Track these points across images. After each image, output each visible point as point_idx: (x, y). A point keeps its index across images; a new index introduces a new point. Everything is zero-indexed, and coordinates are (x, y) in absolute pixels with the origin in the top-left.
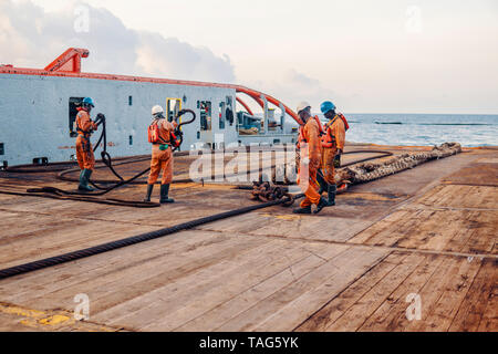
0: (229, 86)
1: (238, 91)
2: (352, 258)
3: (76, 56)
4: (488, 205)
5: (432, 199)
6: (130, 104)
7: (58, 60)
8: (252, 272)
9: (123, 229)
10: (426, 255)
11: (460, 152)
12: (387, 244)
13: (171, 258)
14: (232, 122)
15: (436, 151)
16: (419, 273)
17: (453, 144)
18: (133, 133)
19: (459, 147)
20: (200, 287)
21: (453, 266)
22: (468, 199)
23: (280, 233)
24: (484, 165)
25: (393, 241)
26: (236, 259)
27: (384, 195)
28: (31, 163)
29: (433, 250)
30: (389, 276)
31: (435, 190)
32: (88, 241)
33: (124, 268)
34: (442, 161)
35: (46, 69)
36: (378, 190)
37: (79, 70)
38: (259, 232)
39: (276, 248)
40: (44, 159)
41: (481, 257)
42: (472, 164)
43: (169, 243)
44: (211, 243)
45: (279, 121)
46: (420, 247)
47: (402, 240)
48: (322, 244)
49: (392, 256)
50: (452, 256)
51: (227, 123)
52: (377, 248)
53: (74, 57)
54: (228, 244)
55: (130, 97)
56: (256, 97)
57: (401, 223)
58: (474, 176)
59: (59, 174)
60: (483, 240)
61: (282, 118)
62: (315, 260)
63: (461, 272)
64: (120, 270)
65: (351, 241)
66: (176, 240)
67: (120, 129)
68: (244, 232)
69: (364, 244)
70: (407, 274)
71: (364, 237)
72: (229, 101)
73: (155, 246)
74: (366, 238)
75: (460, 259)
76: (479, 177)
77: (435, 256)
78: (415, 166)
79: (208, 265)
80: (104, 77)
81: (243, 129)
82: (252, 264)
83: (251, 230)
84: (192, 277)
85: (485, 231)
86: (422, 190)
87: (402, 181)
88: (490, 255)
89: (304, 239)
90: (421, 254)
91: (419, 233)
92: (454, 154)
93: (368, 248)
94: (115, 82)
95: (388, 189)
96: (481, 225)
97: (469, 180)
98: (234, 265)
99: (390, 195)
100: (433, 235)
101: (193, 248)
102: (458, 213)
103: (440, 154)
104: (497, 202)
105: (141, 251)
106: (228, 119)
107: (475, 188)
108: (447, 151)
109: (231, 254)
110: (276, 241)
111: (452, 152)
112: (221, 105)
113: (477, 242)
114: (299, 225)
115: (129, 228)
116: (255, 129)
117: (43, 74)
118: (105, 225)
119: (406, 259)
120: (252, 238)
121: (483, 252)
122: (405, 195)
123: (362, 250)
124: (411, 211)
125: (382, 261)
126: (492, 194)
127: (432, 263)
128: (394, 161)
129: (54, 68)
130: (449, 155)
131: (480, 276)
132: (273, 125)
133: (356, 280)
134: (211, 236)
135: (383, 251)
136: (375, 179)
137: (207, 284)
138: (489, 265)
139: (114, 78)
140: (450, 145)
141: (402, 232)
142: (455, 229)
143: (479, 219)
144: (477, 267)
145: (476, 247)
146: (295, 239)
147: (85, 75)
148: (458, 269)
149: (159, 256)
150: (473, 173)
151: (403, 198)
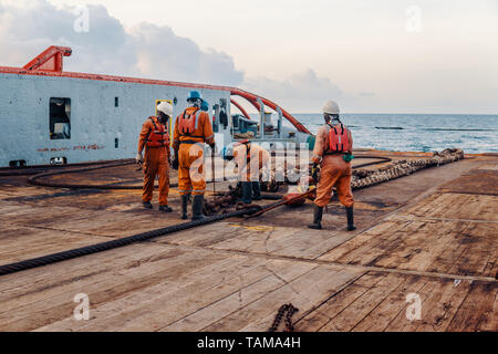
0: (223, 88)
1: (233, 93)
2: (316, 280)
3: (58, 54)
4: (486, 216)
5: (425, 209)
6: (116, 105)
7: (38, 59)
8: (192, 296)
9: (68, 241)
10: (406, 276)
11: (462, 158)
12: (363, 262)
13: (106, 276)
14: (226, 125)
15: (437, 158)
16: (393, 301)
17: (455, 150)
18: (119, 135)
19: (461, 153)
20: (124, 314)
21: (436, 290)
22: (464, 209)
23: (243, 248)
24: (485, 172)
25: (370, 258)
26: (180, 278)
27: (373, 203)
28: (7, 165)
29: (415, 270)
30: (356, 304)
31: (430, 199)
32: (23, 254)
33: (47, 288)
34: (442, 167)
35: (25, 67)
36: (368, 198)
37: (61, 69)
38: (220, 246)
39: (232, 266)
40: (22, 162)
41: (470, 279)
42: (473, 171)
43: (112, 257)
44: (160, 258)
45: (275, 125)
46: (401, 266)
47: (381, 257)
48: (288, 261)
49: (365, 277)
50: (435, 279)
51: (220, 127)
52: (350, 268)
53: (56, 55)
54: (180, 260)
55: (116, 99)
56: (252, 100)
57: (384, 236)
58: (474, 184)
59: (31, 178)
60: (475, 258)
61: (279, 122)
62: (272, 282)
63: (443, 300)
64: (41, 290)
65: (322, 258)
66: (121, 254)
67: (104, 131)
68: (203, 245)
69: (336, 262)
70: (378, 300)
71: (338, 253)
72: (224, 104)
73: (95, 261)
74: (340, 255)
75: (446, 281)
76: (479, 185)
77: (416, 278)
78: (412, 173)
79: (146, 286)
80: (88, 77)
81: (238, 133)
82: (197, 285)
83: (212, 243)
84: (120, 302)
85: (479, 246)
86: (417, 199)
87: (396, 188)
88: (481, 278)
89: (268, 255)
90: (401, 275)
91: (403, 249)
92: (456, 160)
93: (339, 267)
94: (100, 82)
95: (379, 197)
96: (475, 239)
97: (467, 188)
98: (176, 287)
99: (380, 204)
100: (419, 251)
101: (137, 264)
102: (451, 225)
103: (441, 160)
104: (496, 212)
105: (77, 267)
106: (221, 122)
107: (473, 196)
108: (448, 157)
109: (177, 273)
110: (236, 257)
111: (453, 158)
112: (215, 107)
113: (467, 260)
114: (269, 238)
115: (76, 239)
116: (252, 133)
117: (21, 72)
118: (51, 234)
119: (381, 281)
120: (209, 252)
121: (473, 273)
122: (397, 204)
123: (331, 270)
124: (399, 223)
125: (352, 284)
126: (492, 204)
127: (412, 287)
128: (389, 167)
129: (33, 67)
130: (450, 161)
131: (466, 305)
132: (269, 129)
133: (314, 309)
134: (165, 249)
135: (356, 270)
136: (366, 187)
137: (134, 311)
138: (478, 290)
139: (99, 78)
140: (452, 151)
141: (383, 248)
142: (445, 244)
143: (473, 232)
144: (463, 293)
145: (466, 267)
146: (258, 255)
147: (67, 75)
148: (440, 295)
149: (94, 274)
150: (472, 181)
151: (393, 207)
